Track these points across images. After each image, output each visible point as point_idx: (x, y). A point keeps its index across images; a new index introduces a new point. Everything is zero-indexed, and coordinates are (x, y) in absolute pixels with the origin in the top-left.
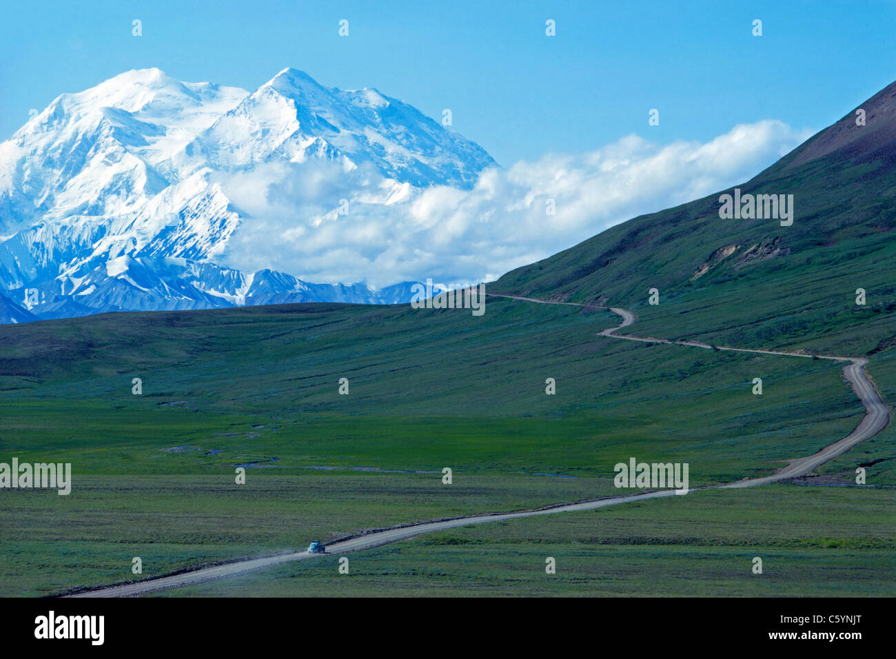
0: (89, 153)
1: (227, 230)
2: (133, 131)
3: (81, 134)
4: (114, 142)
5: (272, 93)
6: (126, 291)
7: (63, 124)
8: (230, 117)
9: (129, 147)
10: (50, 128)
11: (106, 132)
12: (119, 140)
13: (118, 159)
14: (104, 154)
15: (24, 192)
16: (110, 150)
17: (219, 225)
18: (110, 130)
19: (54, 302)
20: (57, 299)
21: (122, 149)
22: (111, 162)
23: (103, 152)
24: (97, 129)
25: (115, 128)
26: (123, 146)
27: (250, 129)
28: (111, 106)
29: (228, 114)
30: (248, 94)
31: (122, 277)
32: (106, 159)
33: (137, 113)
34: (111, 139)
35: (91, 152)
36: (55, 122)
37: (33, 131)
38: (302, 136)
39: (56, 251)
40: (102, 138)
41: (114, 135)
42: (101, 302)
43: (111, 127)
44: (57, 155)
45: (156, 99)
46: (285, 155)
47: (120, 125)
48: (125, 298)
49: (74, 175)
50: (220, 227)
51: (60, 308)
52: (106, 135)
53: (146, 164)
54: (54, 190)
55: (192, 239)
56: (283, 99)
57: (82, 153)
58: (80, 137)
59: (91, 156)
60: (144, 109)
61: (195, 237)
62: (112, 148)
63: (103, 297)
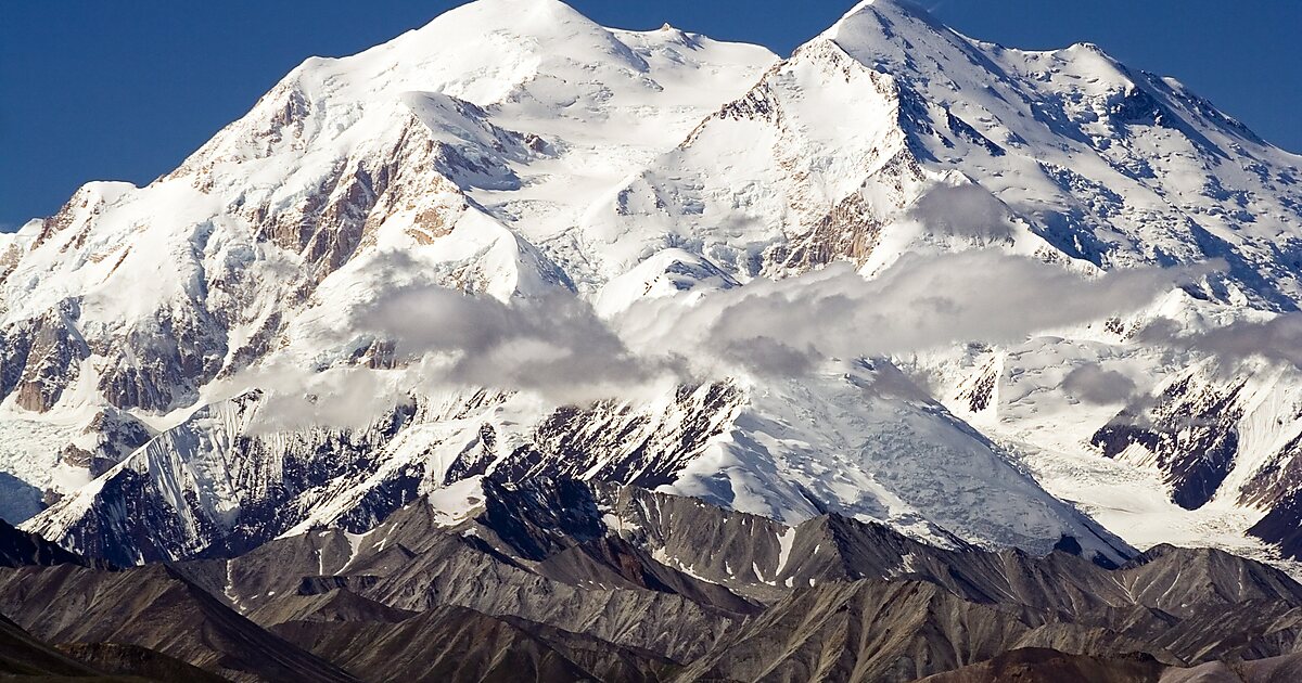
0: (374, 210)
1: (723, 411)
2: (486, 154)
3: (356, 162)
4: (436, 182)
5: (835, 59)
6: (482, 567)
7: (307, 134)
8: (729, 119)
9: (476, 194)
10: (275, 147)
11: (417, 154)
12: (450, 178)
13: (448, 226)
14: (412, 214)
15: (211, 309)
16: (424, 204)
17: (703, 398)
18: (429, 150)
19: (300, 593)
20: (307, 587)
21: (462, 201)
22: (429, 233)
23: (410, 208)
24: (396, 149)
25: (441, 145)
26: (461, 192)
27: (777, 149)
28: (433, 89)
29: (724, 112)
30: (776, 59)
31: (471, 531)
32: (417, 227)
33: (495, 108)
34: (432, 174)
35: (380, 207)
36: (288, 131)
37: (233, 151)
38: (913, 168)
39: (289, 460)
40: (407, 170)
41: (438, 165)
42: (418, 594)
43: (431, 143)
44: (294, 215)
45: (543, 72)
46: (865, 217)
47: (453, 140)
48: (478, 585)
49: (337, 264)
50: (705, 403)
51: (322, 611)
52: (417, 164)
53: (518, 238)
54: (284, 303)
55: (635, 432)
56: (861, 75)
57: (355, 209)
58: (351, 168)
59: (380, 217)
60: (514, 98)
61: (643, 426)
62: (432, 196)
63: (424, 582)
